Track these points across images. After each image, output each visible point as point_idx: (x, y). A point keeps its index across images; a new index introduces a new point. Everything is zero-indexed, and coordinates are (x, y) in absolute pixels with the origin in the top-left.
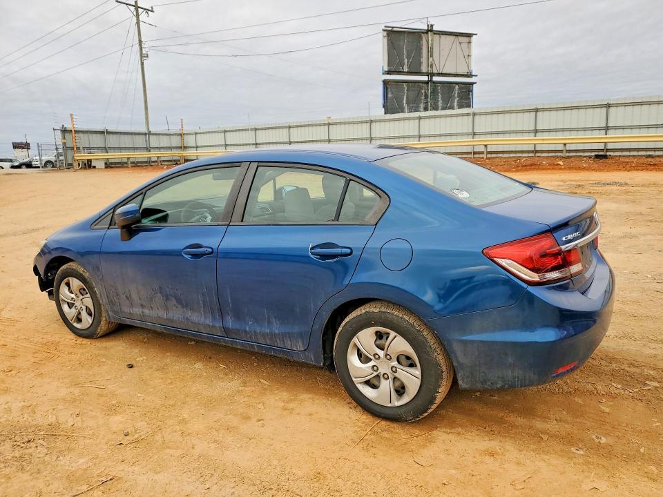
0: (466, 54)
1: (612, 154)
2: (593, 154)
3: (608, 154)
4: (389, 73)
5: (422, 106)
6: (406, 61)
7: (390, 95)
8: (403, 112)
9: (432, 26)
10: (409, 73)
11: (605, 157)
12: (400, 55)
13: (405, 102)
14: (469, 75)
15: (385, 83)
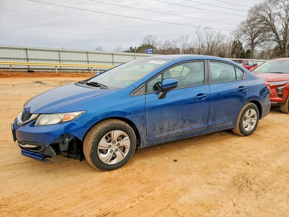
1: (35, 70)
2: (27, 70)
3: (34, 70)
11: (33, 72)
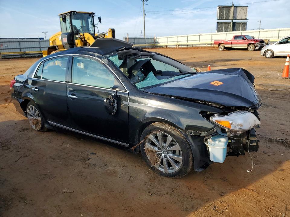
0: (245, 12)
4: (219, 20)
5: (229, 29)
6: (224, 16)
7: (219, 26)
8: (223, 32)
9: (234, 4)
10: (225, 19)
12: (223, 14)
13: (224, 28)
14: (246, 20)
15: (218, 23)
